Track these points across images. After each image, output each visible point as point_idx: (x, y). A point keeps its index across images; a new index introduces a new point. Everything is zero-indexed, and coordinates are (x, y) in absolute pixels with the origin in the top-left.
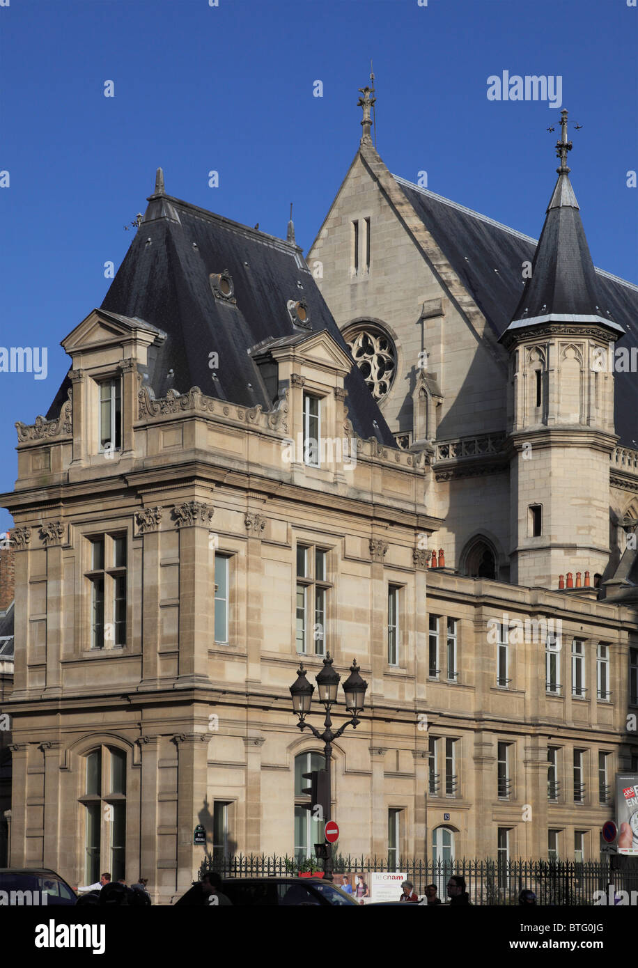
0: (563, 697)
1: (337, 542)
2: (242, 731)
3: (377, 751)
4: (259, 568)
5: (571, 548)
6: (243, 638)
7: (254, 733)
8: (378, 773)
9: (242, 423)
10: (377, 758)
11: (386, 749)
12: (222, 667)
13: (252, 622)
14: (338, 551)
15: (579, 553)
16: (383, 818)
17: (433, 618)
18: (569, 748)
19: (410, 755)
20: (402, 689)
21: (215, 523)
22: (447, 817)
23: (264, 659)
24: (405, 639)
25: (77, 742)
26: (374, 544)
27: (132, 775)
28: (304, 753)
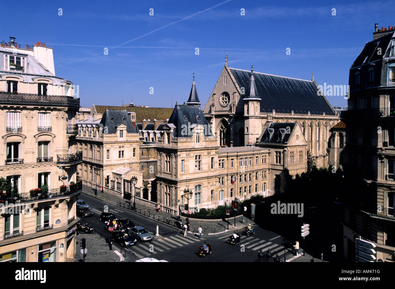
0: (247, 167)
1: (202, 154)
2: (186, 185)
3: (209, 183)
4: (189, 161)
5: (252, 134)
6: (186, 171)
7: (187, 185)
8: (209, 186)
9: (186, 141)
10: (209, 184)
11: (210, 182)
12: (182, 176)
13: (187, 169)
14: (202, 155)
15: (254, 135)
16: (210, 192)
17: (220, 161)
18: (248, 174)
19: (215, 182)
20: (214, 173)
21: (181, 157)
22: (222, 189)
23: (189, 174)
24: (214, 165)
25: (165, 184)
26: (209, 153)
27: (171, 191)
28: (197, 186)
